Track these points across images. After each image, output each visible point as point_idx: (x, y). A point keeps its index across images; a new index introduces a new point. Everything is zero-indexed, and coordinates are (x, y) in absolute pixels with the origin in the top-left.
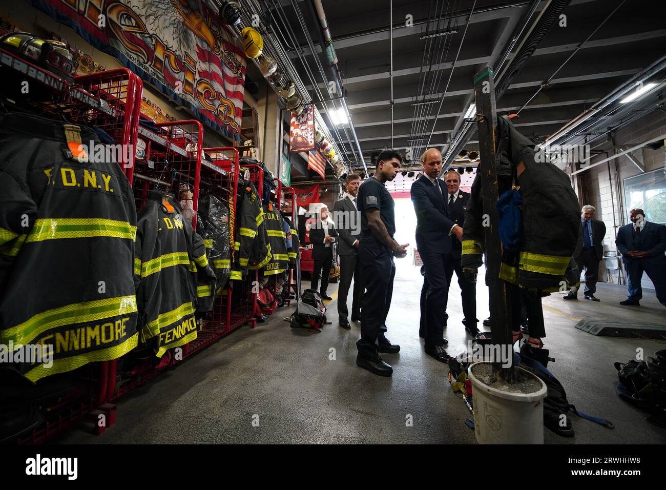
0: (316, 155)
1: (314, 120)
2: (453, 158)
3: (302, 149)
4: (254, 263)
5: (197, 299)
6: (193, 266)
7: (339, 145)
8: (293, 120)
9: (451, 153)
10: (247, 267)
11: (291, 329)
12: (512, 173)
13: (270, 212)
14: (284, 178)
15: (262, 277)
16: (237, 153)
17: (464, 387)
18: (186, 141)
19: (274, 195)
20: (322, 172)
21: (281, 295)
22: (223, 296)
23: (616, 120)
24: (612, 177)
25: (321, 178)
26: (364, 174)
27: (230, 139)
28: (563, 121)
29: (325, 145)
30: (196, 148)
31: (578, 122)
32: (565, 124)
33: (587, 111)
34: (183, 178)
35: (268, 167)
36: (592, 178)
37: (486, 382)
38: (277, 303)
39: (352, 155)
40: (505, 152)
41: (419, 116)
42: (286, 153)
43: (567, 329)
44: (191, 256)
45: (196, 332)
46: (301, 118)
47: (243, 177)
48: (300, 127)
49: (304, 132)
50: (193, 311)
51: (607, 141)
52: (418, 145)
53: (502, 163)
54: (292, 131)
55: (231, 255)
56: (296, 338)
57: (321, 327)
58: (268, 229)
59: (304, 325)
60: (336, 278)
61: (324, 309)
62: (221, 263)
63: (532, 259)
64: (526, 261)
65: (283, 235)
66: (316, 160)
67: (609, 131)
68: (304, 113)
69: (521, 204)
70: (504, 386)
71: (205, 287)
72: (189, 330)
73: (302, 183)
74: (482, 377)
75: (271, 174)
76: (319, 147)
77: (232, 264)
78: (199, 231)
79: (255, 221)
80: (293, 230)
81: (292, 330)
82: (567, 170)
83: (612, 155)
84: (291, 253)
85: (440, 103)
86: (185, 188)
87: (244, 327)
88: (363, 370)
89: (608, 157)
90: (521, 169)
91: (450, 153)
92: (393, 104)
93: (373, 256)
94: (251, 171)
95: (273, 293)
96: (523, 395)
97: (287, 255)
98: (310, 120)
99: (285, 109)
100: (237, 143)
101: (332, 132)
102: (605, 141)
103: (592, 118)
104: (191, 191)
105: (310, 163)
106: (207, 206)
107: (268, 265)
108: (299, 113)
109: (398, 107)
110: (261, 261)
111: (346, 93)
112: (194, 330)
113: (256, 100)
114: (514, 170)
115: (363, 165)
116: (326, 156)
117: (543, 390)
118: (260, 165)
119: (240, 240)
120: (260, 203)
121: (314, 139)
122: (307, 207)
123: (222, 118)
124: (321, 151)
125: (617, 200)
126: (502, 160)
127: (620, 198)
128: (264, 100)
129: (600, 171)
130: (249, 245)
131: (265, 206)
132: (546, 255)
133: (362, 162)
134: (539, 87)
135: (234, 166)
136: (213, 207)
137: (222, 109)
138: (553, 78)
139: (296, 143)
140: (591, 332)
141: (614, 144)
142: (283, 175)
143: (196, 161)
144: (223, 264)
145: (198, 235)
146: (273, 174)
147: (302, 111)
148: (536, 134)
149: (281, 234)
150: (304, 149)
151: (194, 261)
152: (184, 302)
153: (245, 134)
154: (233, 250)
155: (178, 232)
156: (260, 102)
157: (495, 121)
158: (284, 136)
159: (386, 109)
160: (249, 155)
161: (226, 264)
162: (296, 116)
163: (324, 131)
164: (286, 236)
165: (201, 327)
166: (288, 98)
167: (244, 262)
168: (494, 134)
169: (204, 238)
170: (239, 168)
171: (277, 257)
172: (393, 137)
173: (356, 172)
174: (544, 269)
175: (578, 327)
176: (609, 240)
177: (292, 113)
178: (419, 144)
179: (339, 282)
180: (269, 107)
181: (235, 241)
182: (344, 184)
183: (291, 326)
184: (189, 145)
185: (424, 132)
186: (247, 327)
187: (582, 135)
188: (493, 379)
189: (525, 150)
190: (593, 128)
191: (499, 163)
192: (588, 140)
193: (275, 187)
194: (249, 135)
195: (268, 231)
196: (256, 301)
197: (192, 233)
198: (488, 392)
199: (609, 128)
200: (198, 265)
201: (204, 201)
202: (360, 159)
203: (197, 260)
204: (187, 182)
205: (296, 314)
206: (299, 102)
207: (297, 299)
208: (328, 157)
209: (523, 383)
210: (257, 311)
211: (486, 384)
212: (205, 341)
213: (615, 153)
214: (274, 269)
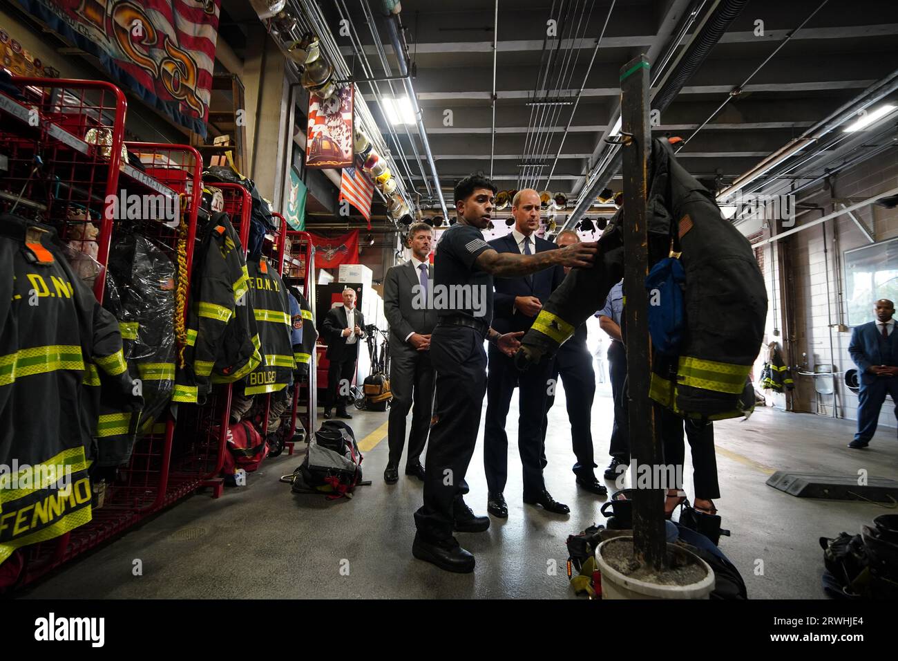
0: (356, 177)
1: (354, 111)
2: (591, 200)
3: (329, 163)
4: (225, 371)
5: (96, 441)
6: (91, 373)
7: (398, 163)
8: (314, 107)
9: (587, 192)
10: (209, 378)
11: (293, 496)
12: (670, 232)
13: (262, 275)
14: (292, 214)
15: (241, 398)
16: (197, 158)
17: (591, 585)
18: (86, 123)
19: (270, 244)
20: (365, 209)
21: (277, 434)
22: (156, 435)
23: (837, 159)
24: (829, 247)
25: (364, 220)
26: (442, 219)
27: (183, 129)
28: (761, 154)
29: (373, 161)
30: (109, 139)
31: (783, 156)
32: (763, 158)
33: (796, 140)
34: (75, 195)
35: (262, 192)
36: (800, 248)
37: (623, 571)
38: (267, 449)
39: (421, 183)
40: (662, 198)
41: (537, 126)
42: (298, 166)
43: (755, 486)
44: (89, 354)
45: (89, 509)
46: (330, 106)
47: (210, 206)
48: (326, 121)
49: (334, 133)
50: (85, 465)
51: (822, 191)
52: (534, 175)
53: (657, 214)
54: (311, 128)
55: (178, 354)
56: (301, 512)
57: (351, 490)
58: (256, 308)
59: (319, 488)
60: (383, 402)
61: (358, 458)
62: (154, 370)
63: (698, 368)
64: (690, 371)
65: (287, 319)
66: (356, 186)
67: (827, 175)
68: (335, 98)
69: (684, 281)
70: (650, 576)
71: (118, 417)
72: (73, 504)
73: (327, 226)
74: (617, 562)
75: (266, 204)
76: (362, 162)
77: (177, 372)
78: (109, 304)
79: (232, 291)
80: (305, 312)
81: (294, 499)
82: (764, 233)
83: (829, 213)
84: (300, 355)
85: (574, 105)
86: (81, 216)
87: (196, 497)
88: (424, 563)
89: (823, 216)
90: (685, 226)
91: (585, 192)
92: (495, 99)
93: (457, 359)
94: (226, 194)
95: (261, 430)
96: (678, 588)
97: (292, 358)
98: (345, 112)
99: (300, 84)
100: (199, 139)
101: (387, 138)
102: (820, 190)
103: (803, 152)
104: (95, 225)
105: (343, 190)
106: (129, 257)
107: (253, 376)
108: (326, 96)
109: (504, 106)
110: (240, 368)
111: (413, 71)
112: (85, 504)
113: (242, 60)
114: (674, 227)
115: (440, 202)
116: (373, 179)
117: (709, 580)
118: (245, 186)
119: (198, 326)
120: (243, 257)
121: (353, 146)
122: (334, 271)
123: (169, 86)
124: (365, 169)
125: (835, 284)
126: (657, 209)
127: (839, 281)
128: (257, 63)
129: (812, 238)
130: (215, 335)
131: (253, 264)
132: (720, 361)
133: (438, 195)
134: (727, 95)
135: (190, 183)
136: (143, 259)
137: (169, 68)
138: (747, 84)
139: (318, 151)
140: (789, 491)
141: (833, 196)
142: (292, 208)
143: (107, 166)
144: (158, 371)
145: (106, 313)
146: (270, 205)
147: (331, 92)
148: (720, 171)
149: (283, 317)
150: (332, 163)
151: (94, 362)
152: (65, 447)
153: (217, 124)
154: (183, 345)
155: (60, 303)
156: (248, 64)
157: (647, 145)
158: (294, 135)
159: (483, 106)
160: (222, 164)
161: (166, 372)
162: (320, 100)
163: (372, 135)
164: (292, 323)
165: (101, 499)
166: (305, 65)
167: (203, 368)
168: (645, 167)
169: (119, 320)
170: (202, 187)
171: (272, 360)
172: (494, 157)
173: (426, 212)
174: (716, 383)
175: (771, 483)
176: (821, 346)
177: (312, 94)
178: (537, 173)
179: (388, 409)
180: (269, 76)
181: (187, 326)
182: (404, 234)
183: (294, 491)
184: (92, 130)
185: (545, 153)
186: (204, 497)
187: (787, 178)
188: (634, 564)
189: (693, 196)
190: (805, 169)
191: (652, 213)
192: (796, 187)
193: (275, 229)
194: (225, 125)
195: (255, 311)
196: (225, 445)
197: (93, 308)
198: (624, 586)
199: (828, 171)
200: (103, 373)
201: (124, 247)
202: (435, 191)
203: (103, 362)
204: (85, 204)
205: (304, 468)
206: (326, 75)
207: (308, 440)
208: (378, 183)
209: (679, 569)
210: (226, 464)
211: (623, 573)
212: (108, 529)
213: (833, 210)
214: (264, 384)
